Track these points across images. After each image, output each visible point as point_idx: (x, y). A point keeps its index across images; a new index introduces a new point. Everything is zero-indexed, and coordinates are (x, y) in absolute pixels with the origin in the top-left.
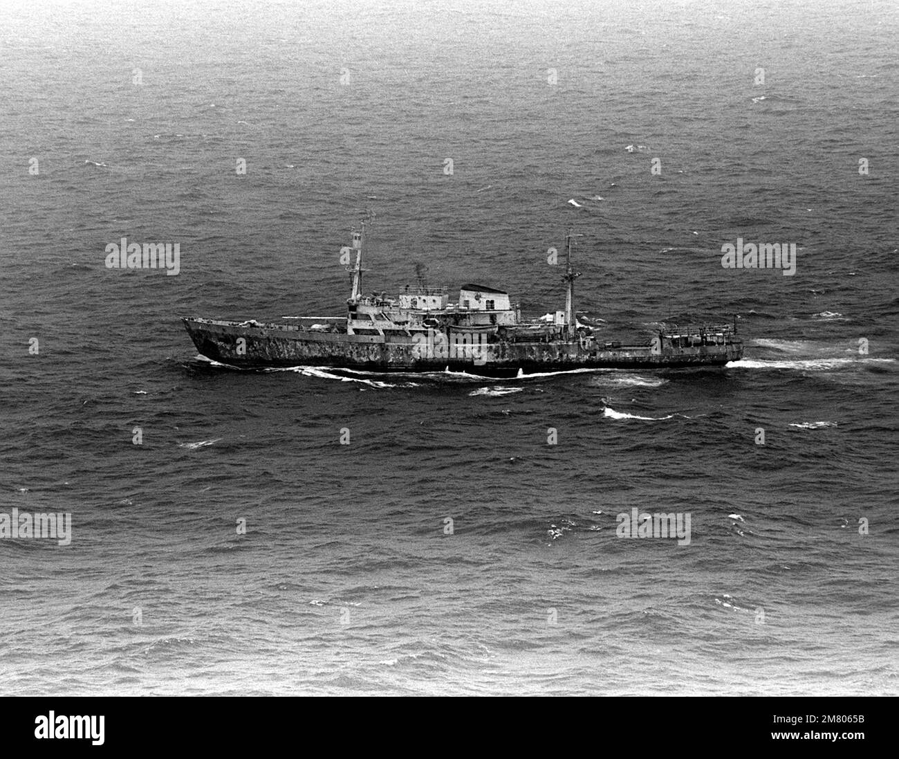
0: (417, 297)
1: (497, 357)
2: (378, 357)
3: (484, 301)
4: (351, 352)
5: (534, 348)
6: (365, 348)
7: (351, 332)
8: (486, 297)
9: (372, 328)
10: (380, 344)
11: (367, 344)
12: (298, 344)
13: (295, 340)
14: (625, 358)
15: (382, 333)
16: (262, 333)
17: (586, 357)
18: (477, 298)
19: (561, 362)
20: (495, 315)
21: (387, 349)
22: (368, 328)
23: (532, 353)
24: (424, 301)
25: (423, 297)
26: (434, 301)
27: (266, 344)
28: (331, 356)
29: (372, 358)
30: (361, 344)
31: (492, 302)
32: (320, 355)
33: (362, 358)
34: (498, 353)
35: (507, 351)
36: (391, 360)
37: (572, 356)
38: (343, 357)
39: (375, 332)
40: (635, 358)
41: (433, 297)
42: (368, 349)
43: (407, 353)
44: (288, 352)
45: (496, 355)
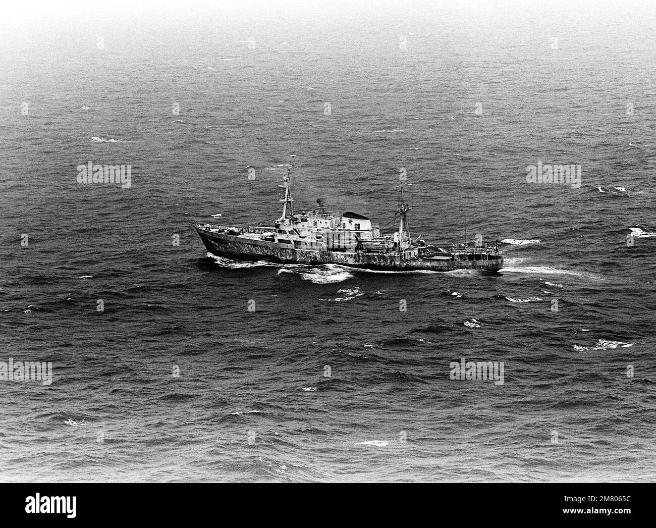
0: (317, 220)
1: (355, 261)
2: (291, 257)
3: (353, 224)
4: (277, 253)
5: (376, 257)
6: (284, 251)
7: (277, 241)
8: (355, 221)
9: (287, 239)
10: (292, 250)
11: (285, 249)
12: (250, 246)
13: (248, 244)
14: (427, 266)
15: (293, 243)
16: (231, 238)
17: (405, 264)
18: (350, 222)
19: (391, 266)
20: (359, 233)
21: (296, 253)
22: (285, 239)
23: (375, 260)
24: (321, 222)
25: (320, 220)
26: (326, 223)
27: (233, 245)
28: (267, 255)
29: (288, 258)
30: (282, 249)
31: (359, 225)
32: (262, 254)
33: (283, 257)
34: (356, 259)
35: (361, 258)
36: (298, 260)
37: (397, 263)
38: (273, 256)
39: (289, 242)
40: (433, 266)
41: (326, 221)
42: (286, 252)
43: (306, 256)
44: (246, 250)
45: (355, 260)
